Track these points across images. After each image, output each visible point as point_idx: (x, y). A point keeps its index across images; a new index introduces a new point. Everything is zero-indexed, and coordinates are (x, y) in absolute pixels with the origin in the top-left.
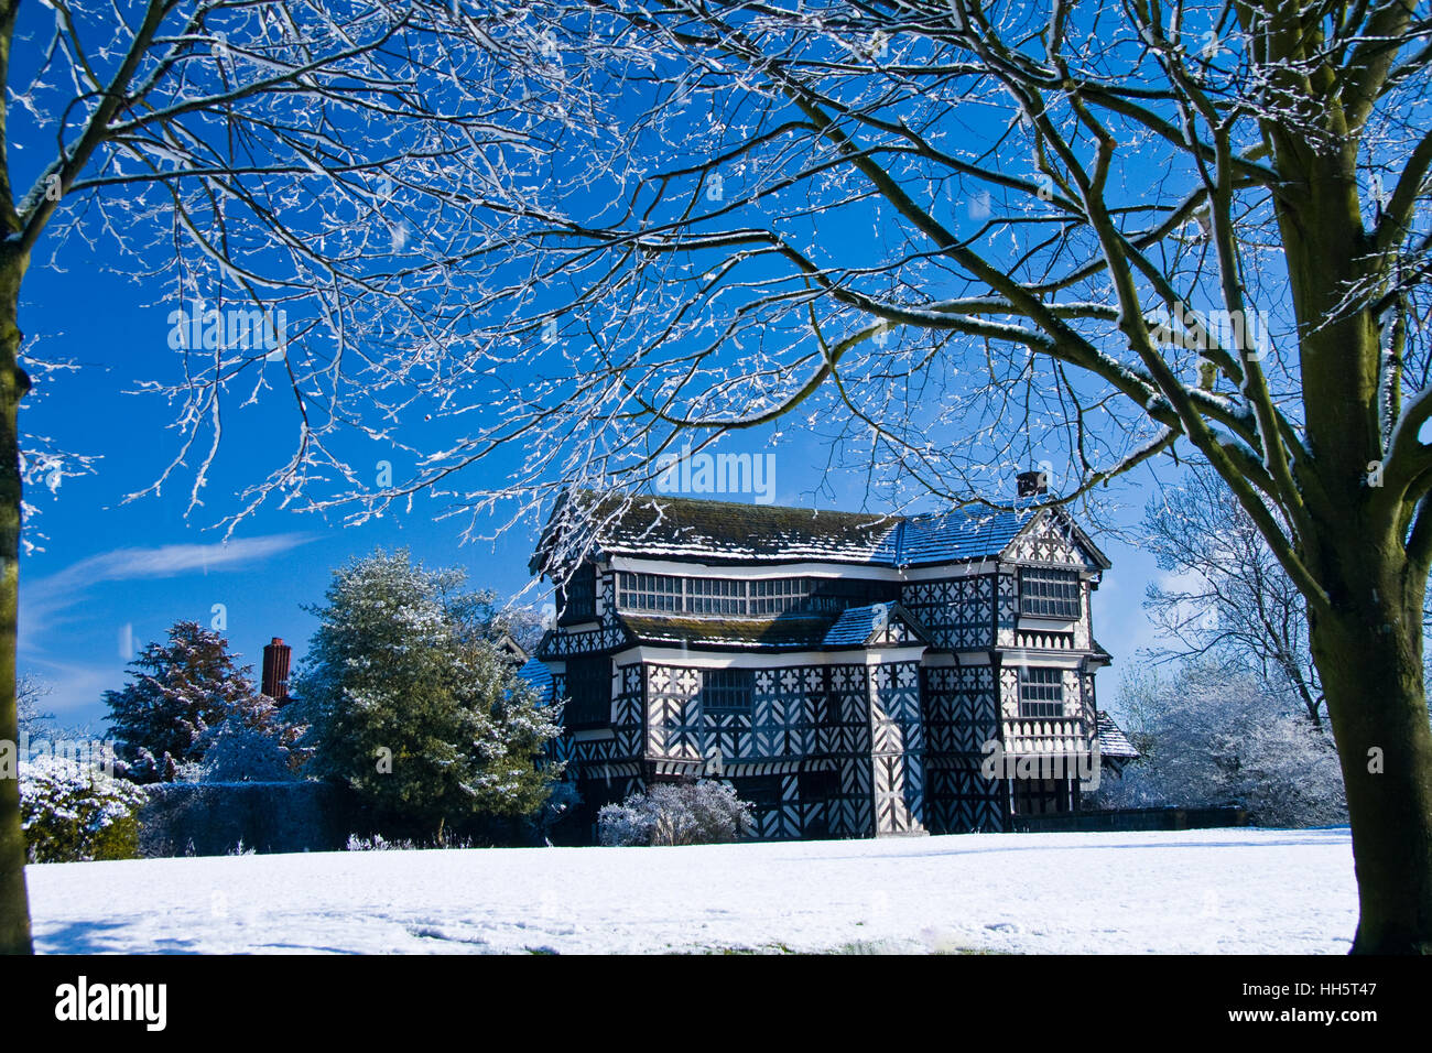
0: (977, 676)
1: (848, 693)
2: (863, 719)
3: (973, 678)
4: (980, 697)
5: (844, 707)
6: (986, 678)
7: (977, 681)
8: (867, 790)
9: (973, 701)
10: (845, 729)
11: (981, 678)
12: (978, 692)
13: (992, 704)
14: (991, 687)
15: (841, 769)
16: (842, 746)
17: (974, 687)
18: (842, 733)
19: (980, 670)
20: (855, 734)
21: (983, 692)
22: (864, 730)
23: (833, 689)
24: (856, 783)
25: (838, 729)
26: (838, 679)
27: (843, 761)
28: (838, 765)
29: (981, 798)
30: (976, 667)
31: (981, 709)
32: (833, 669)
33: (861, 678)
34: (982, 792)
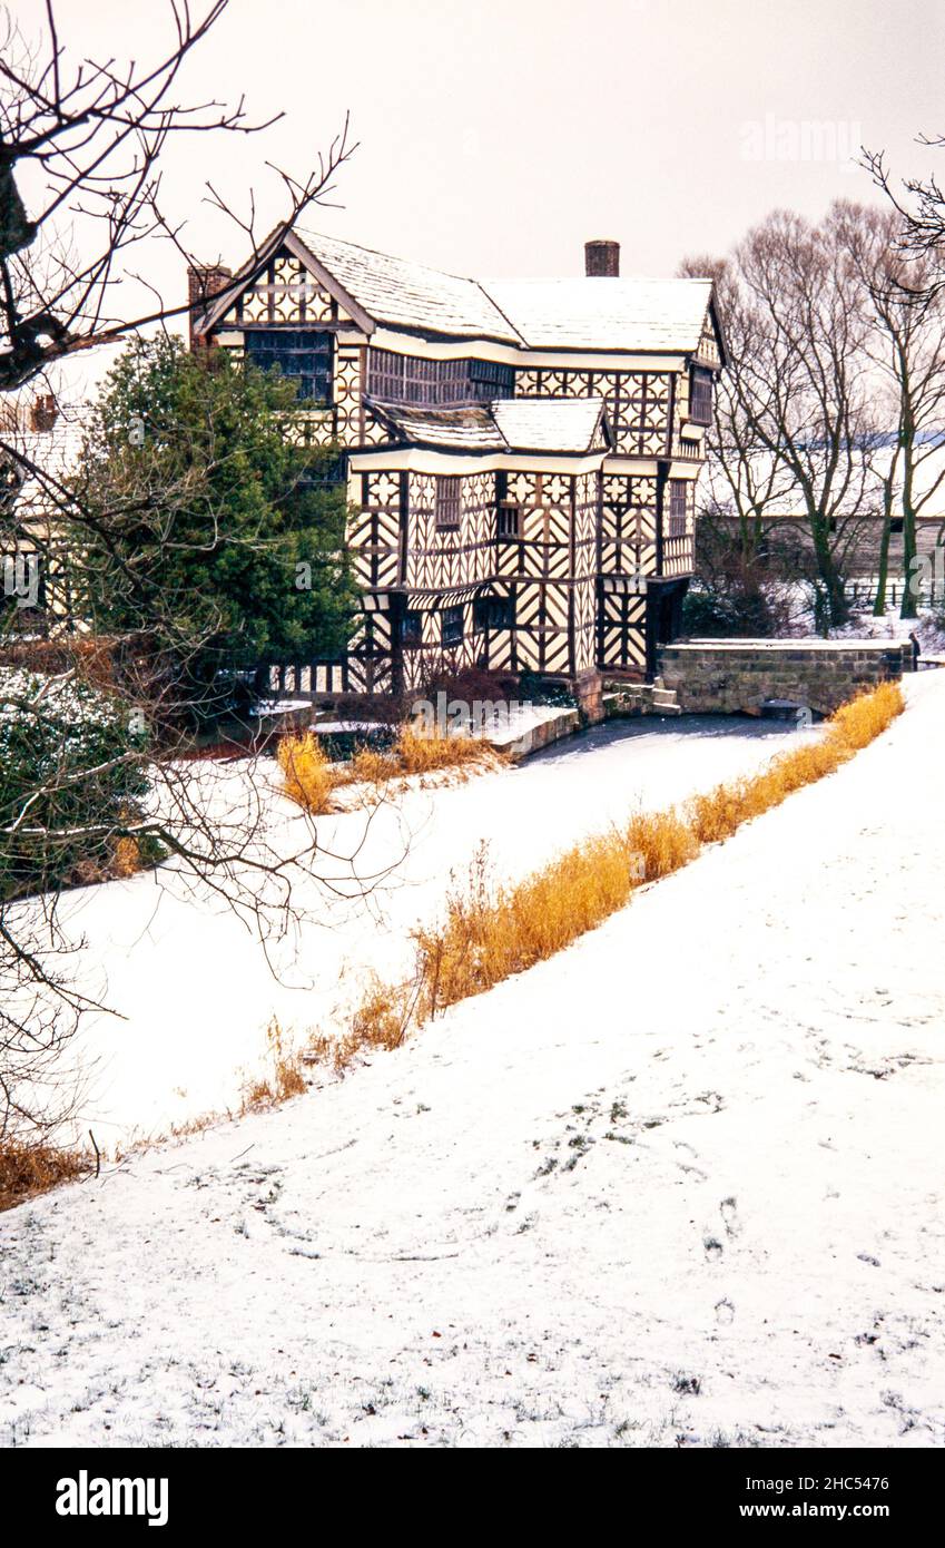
0: (629, 487)
1: (539, 505)
2: (564, 539)
3: (623, 489)
4: (633, 512)
5: (527, 523)
6: (645, 491)
7: (629, 492)
8: (563, 622)
9: (619, 515)
10: (529, 549)
11: (636, 490)
12: (629, 505)
13: (653, 521)
14: (653, 501)
15: (514, 595)
16: (521, 568)
17: (624, 499)
18: (521, 553)
19: (635, 481)
20: (546, 557)
21: (639, 507)
22: (563, 552)
23: (510, 499)
24: (543, 612)
25: (514, 548)
26: (520, 489)
27: (520, 586)
28: (512, 591)
29: (612, 624)
30: (630, 477)
31: (633, 526)
32: (511, 477)
33: (565, 490)
34: (617, 618)
